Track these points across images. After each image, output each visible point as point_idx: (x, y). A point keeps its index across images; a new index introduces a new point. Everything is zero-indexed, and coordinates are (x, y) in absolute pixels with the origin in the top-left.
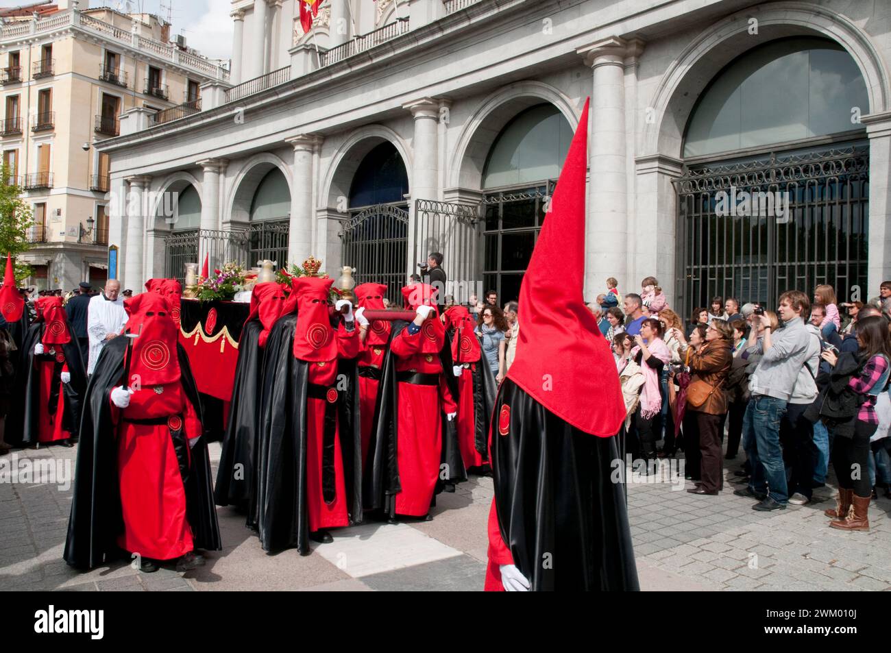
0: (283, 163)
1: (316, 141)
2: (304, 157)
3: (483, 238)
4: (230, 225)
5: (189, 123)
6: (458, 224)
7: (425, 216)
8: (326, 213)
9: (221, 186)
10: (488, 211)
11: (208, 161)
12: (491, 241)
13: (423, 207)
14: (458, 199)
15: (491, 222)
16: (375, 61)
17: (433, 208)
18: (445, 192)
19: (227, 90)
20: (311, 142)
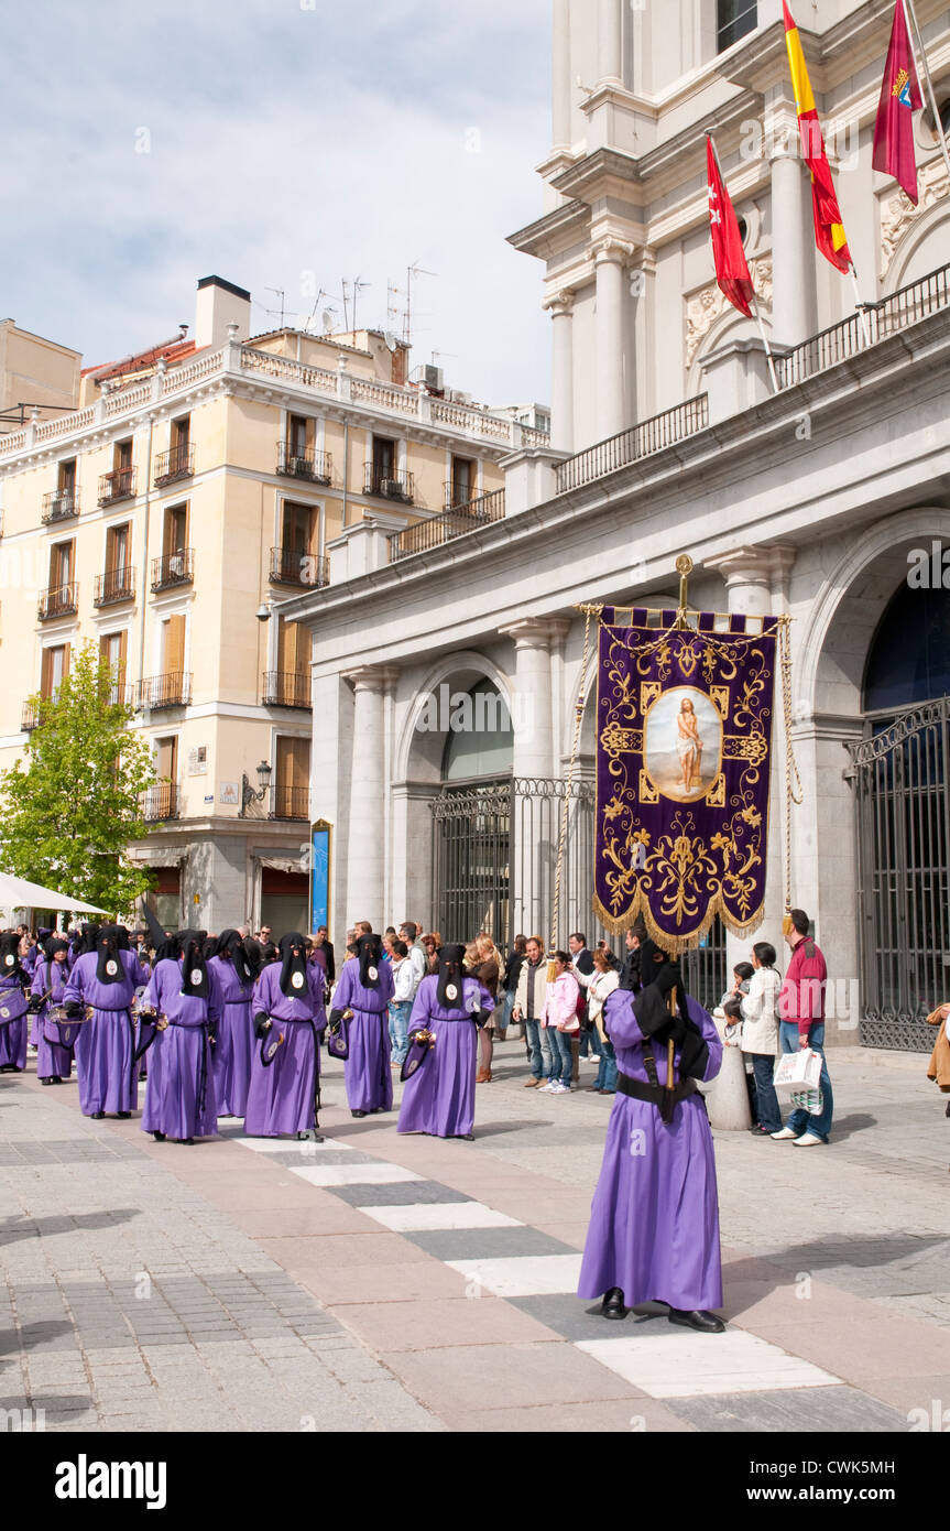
1: (777, 561)
2: (752, 599)
4: (577, 764)
5: (481, 545)
9: (555, 677)
11: (525, 623)
16: (917, 357)
19: (558, 464)
20: (765, 562)
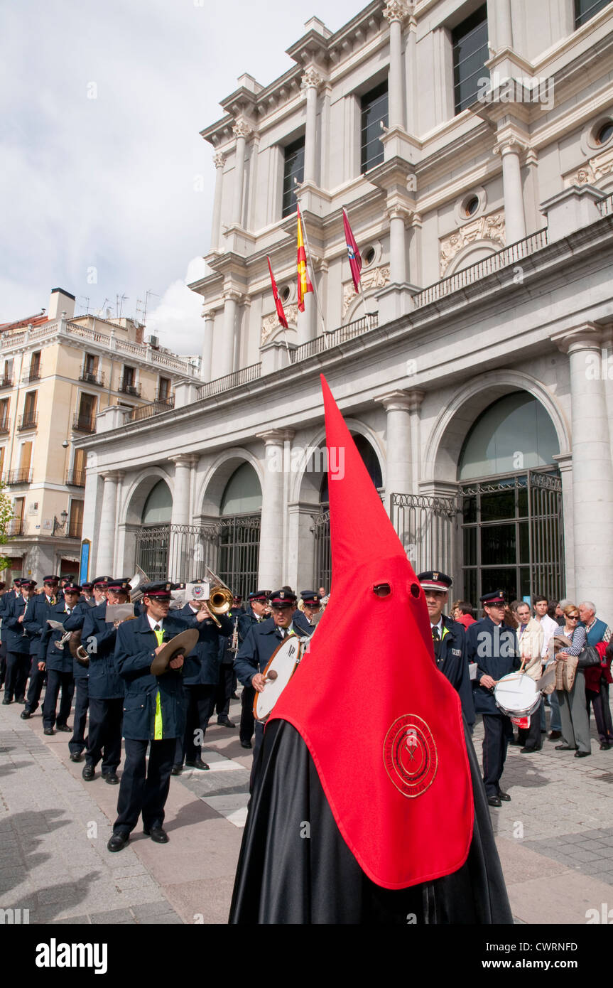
0: (254, 458)
1: (286, 435)
3: (461, 532)
4: (200, 519)
5: (163, 420)
6: (434, 518)
7: (401, 510)
8: (298, 507)
9: (192, 480)
10: (465, 502)
11: (180, 456)
12: (469, 535)
13: (398, 501)
14: (434, 491)
15: (469, 515)
16: (345, 356)
17: (409, 502)
18: (421, 485)
19: (198, 387)
20: (282, 436)
